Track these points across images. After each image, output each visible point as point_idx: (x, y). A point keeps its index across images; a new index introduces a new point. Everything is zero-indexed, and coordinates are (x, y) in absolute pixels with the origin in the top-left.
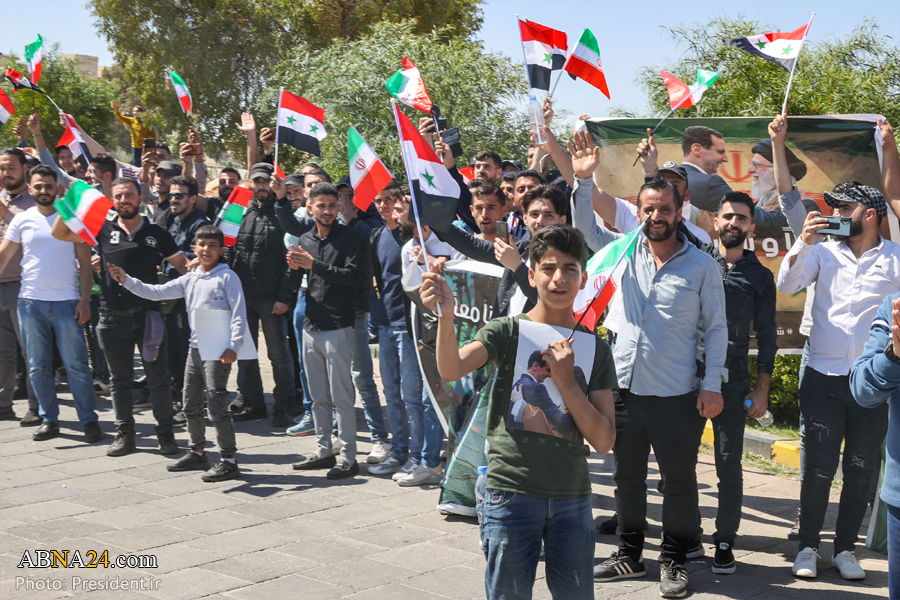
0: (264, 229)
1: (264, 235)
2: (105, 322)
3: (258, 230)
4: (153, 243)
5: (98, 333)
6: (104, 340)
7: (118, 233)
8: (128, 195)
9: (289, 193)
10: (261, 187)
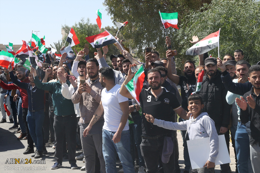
0: (213, 89)
1: (213, 93)
2: (144, 142)
3: (210, 91)
4: (168, 102)
5: (141, 148)
6: (144, 152)
7: (150, 96)
8: (156, 78)
9: (228, 69)
10: (211, 69)
